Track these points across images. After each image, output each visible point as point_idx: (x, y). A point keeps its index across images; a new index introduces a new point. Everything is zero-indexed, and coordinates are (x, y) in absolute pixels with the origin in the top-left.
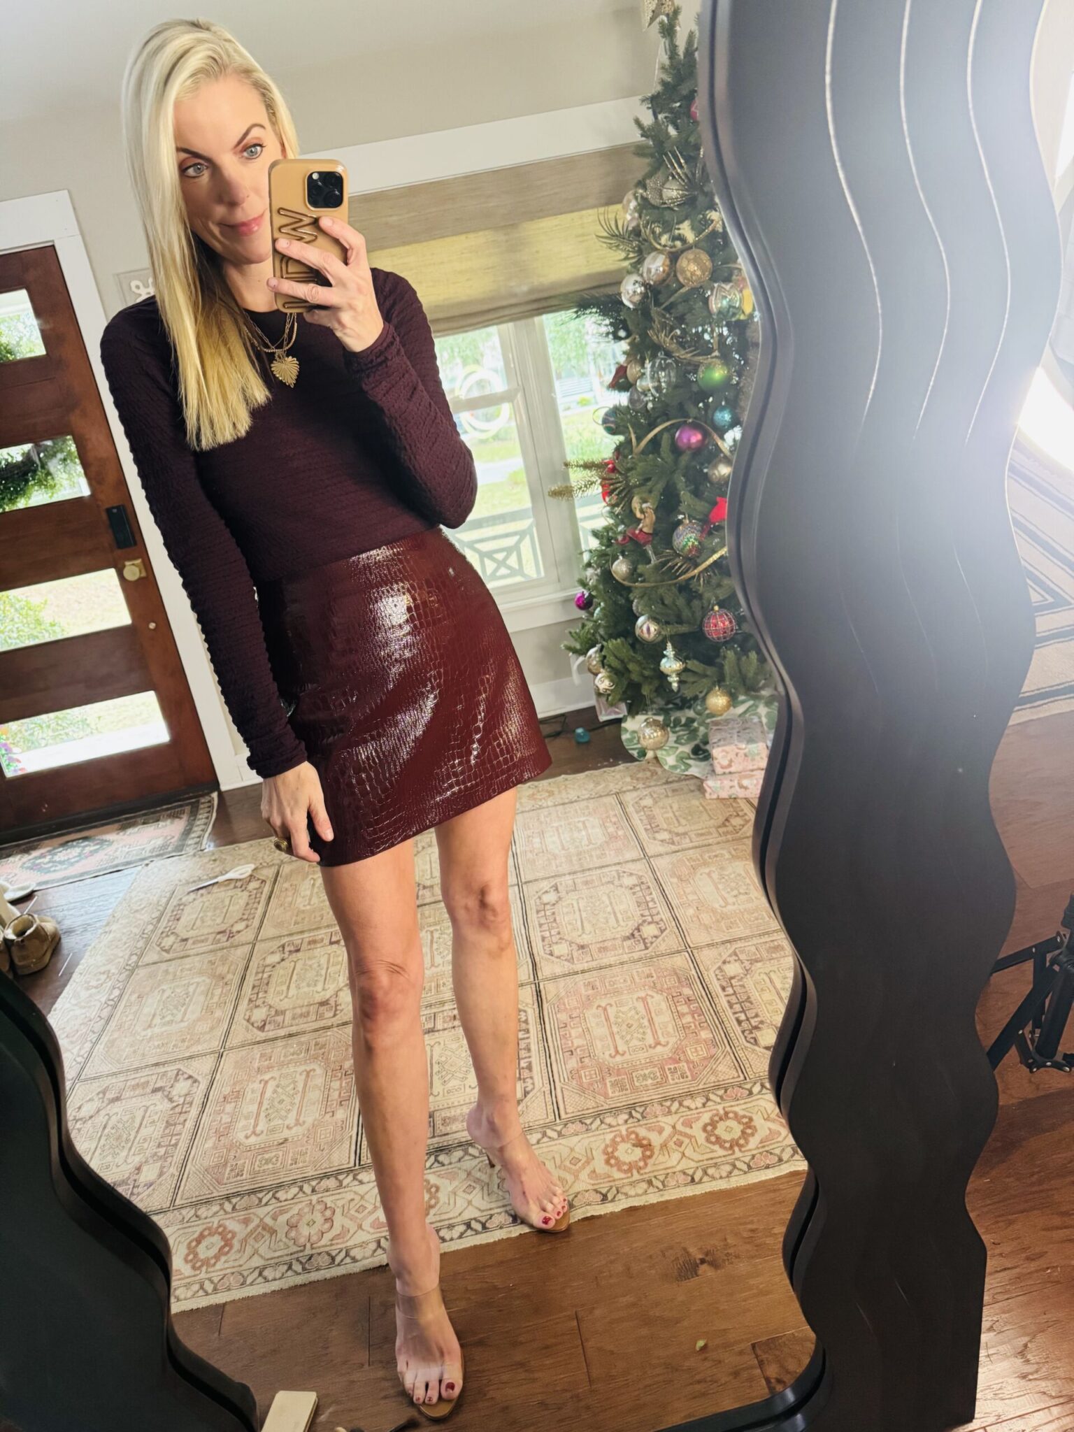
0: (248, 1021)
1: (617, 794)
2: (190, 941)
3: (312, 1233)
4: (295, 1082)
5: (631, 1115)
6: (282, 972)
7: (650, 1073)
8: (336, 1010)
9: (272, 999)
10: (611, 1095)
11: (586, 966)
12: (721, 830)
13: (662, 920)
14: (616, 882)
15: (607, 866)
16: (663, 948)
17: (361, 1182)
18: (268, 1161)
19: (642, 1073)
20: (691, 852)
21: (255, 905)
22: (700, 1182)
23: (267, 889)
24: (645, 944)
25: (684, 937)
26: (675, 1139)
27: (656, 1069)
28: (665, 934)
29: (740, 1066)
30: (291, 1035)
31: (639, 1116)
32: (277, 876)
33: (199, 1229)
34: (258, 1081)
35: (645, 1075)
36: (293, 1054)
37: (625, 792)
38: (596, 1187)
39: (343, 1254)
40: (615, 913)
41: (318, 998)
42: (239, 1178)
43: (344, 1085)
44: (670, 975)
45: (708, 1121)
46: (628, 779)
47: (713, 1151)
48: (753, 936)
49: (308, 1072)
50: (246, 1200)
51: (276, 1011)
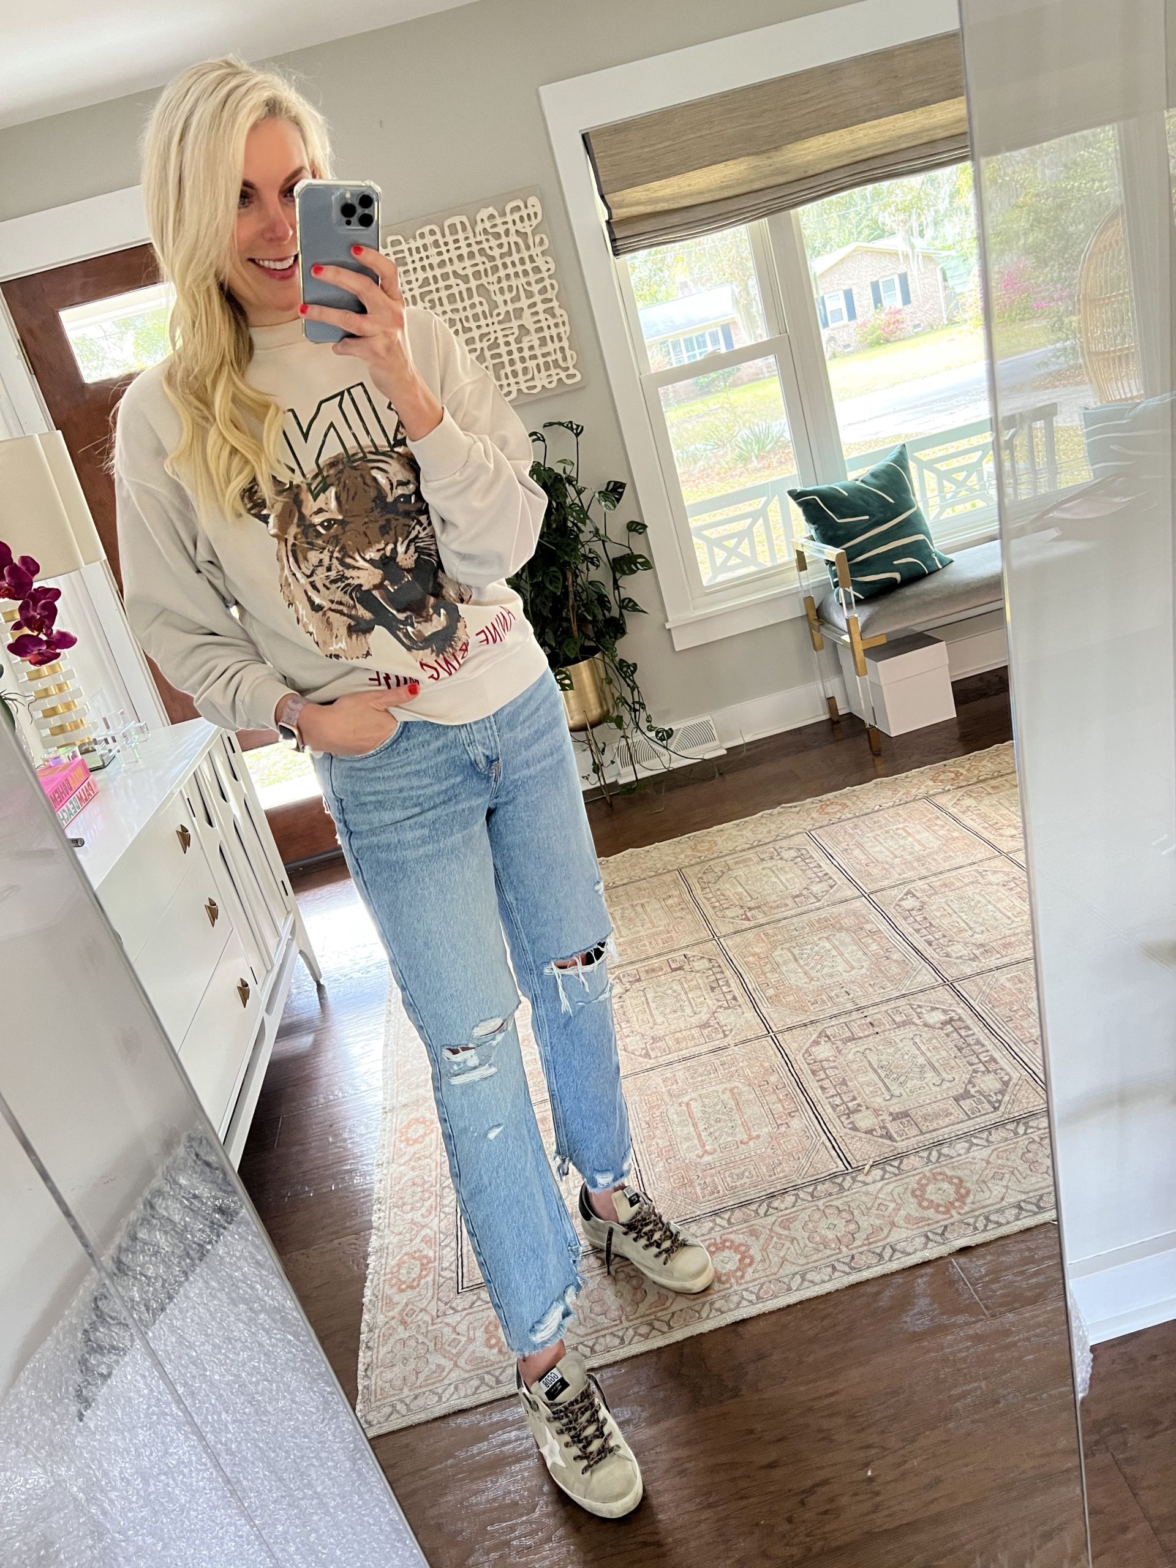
1: (926, 798)
3: (839, 1234)
4: (721, 1101)
6: (633, 1003)
8: (724, 1031)
9: (638, 1027)
11: (999, 963)
15: (961, 867)
17: (865, 1184)
18: (741, 1176)
30: (685, 1059)
34: (676, 1104)
36: (701, 1075)
37: (934, 795)
39: (888, 1250)
40: (998, 909)
41: (694, 1022)
42: (717, 1195)
43: (782, 1097)
46: (931, 783)
49: (731, 1090)
50: (738, 1214)
51: (653, 1038)
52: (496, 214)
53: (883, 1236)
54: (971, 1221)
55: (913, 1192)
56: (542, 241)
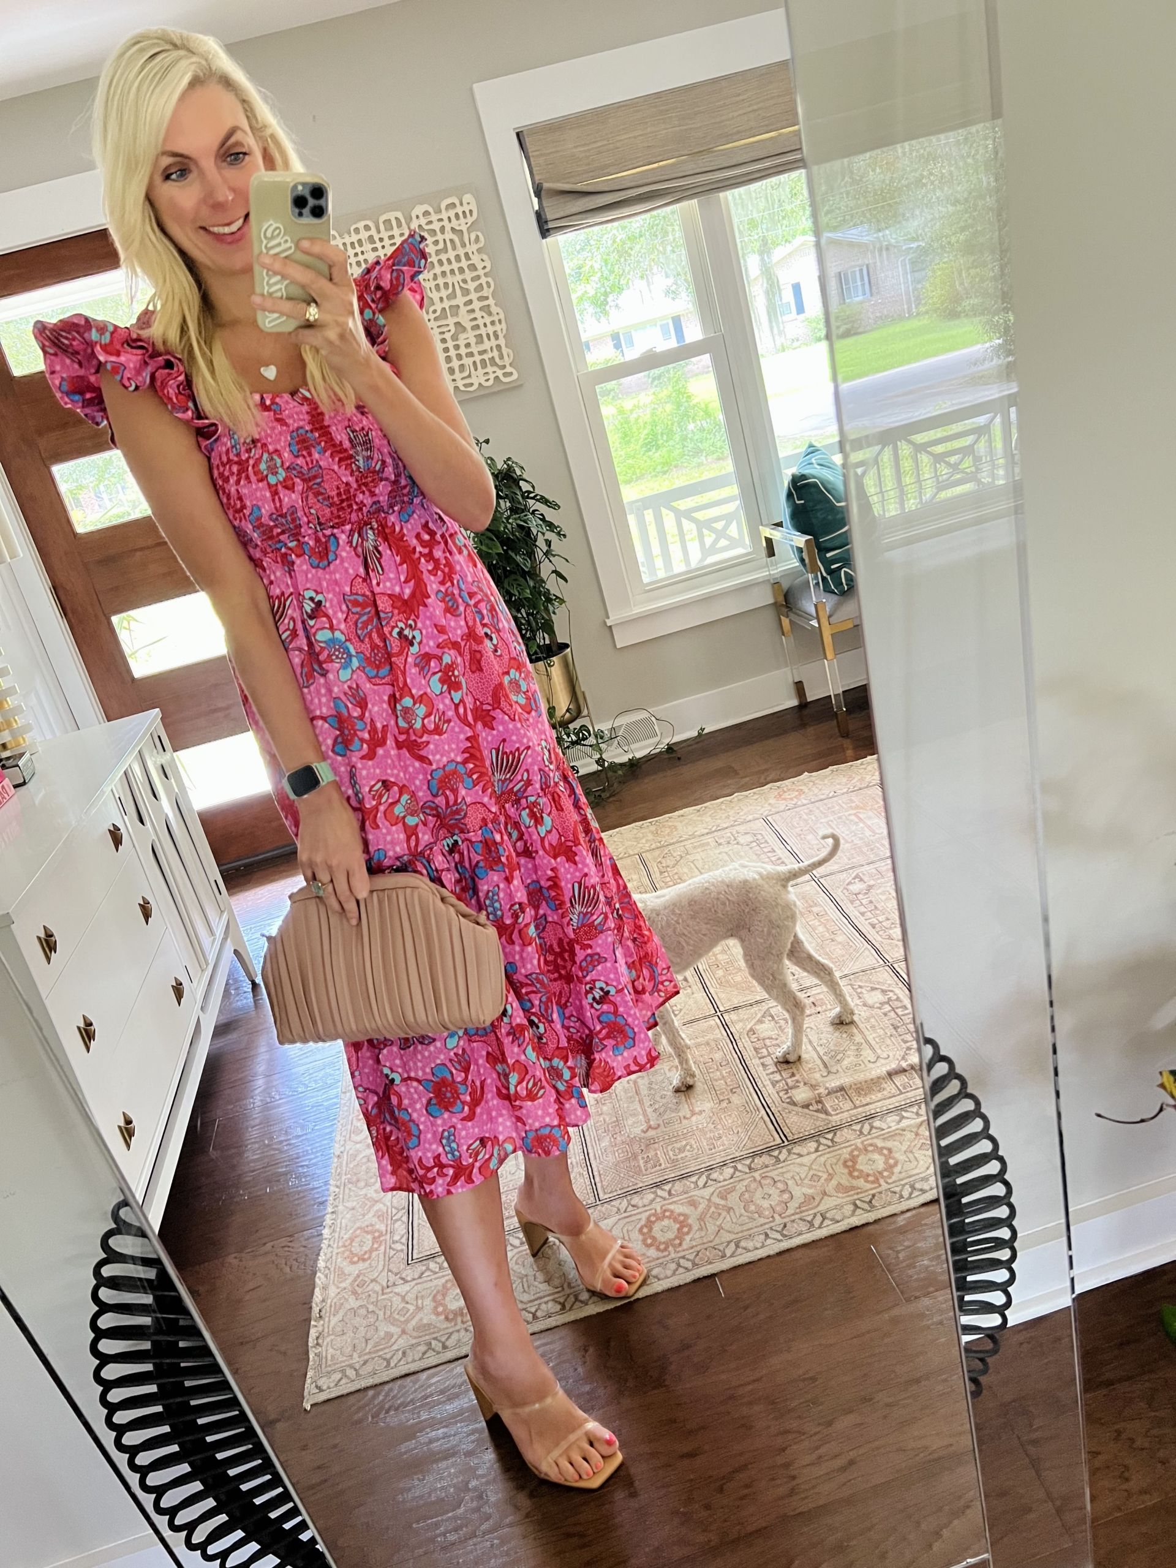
3: (773, 1204)
17: (800, 1155)
18: (682, 1150)
33: (644, 1216)
39: (819, 1218)
42: (659, 1168)
50: (678, 1186)
52: (431, 210)
53: (817, 1202)
54: (898, 1189)
55: (845, 1162)
56: (477, 238)
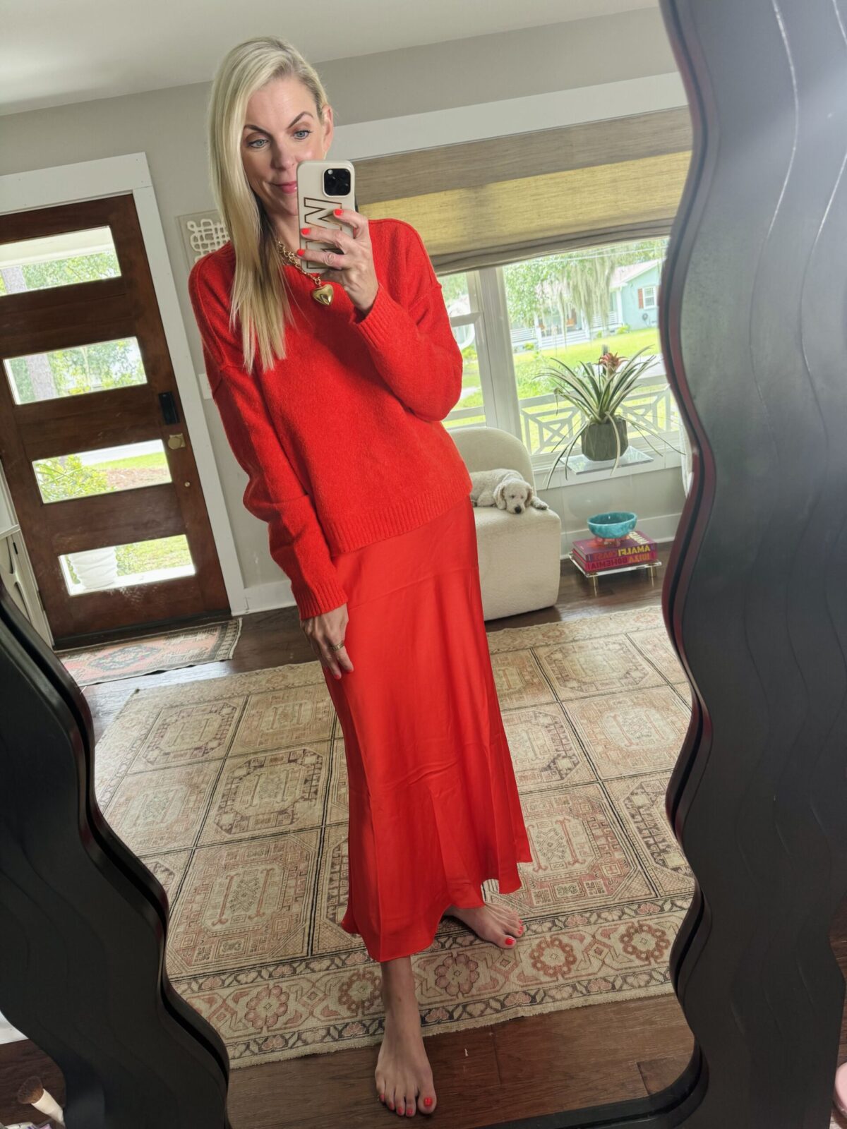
0: (217, 824)
1: (531, 649)
2: (172, 755)
3: (269, 1015)
4: (256, 879)
5: (554, 924)
6: (248, 784)
7: (570, 887)
8: (293, 819)
9: (238, 806)
10: (535, 904)
12: (623, 681)
13: (574, 755)
14: (533, 721)
15: (526, 707)
16: (577, 779)
17: (313, 971)
18: (231, 947)
19: (563, 886)
20: (597, 698)
21: (227, 727)
22: (620, 990)
23: (237, 715)
24: (561, 775)
25: (595, 771)
26: (595, 947)
27: (575, 884)
28: (578, 767)
29: (651, 884)
31: (561, 925)
32: (246, 704)
34: (225, 876)
35: (565, 888)
36: (255, 855)
37: (538, 647)
38: (525, 989)
39: (295, 1037)
40: (533, 747)
41: (277, 807)
42: (205, 961)
43: (299, 883)
44: (584, 803)
45: (624, 932)
46: (540, 637)
47: (631, 961)
48: (657, 772)
49: (268, 871)
51: (242, 817)
54: (368, 1023)
55: (342, 986)
